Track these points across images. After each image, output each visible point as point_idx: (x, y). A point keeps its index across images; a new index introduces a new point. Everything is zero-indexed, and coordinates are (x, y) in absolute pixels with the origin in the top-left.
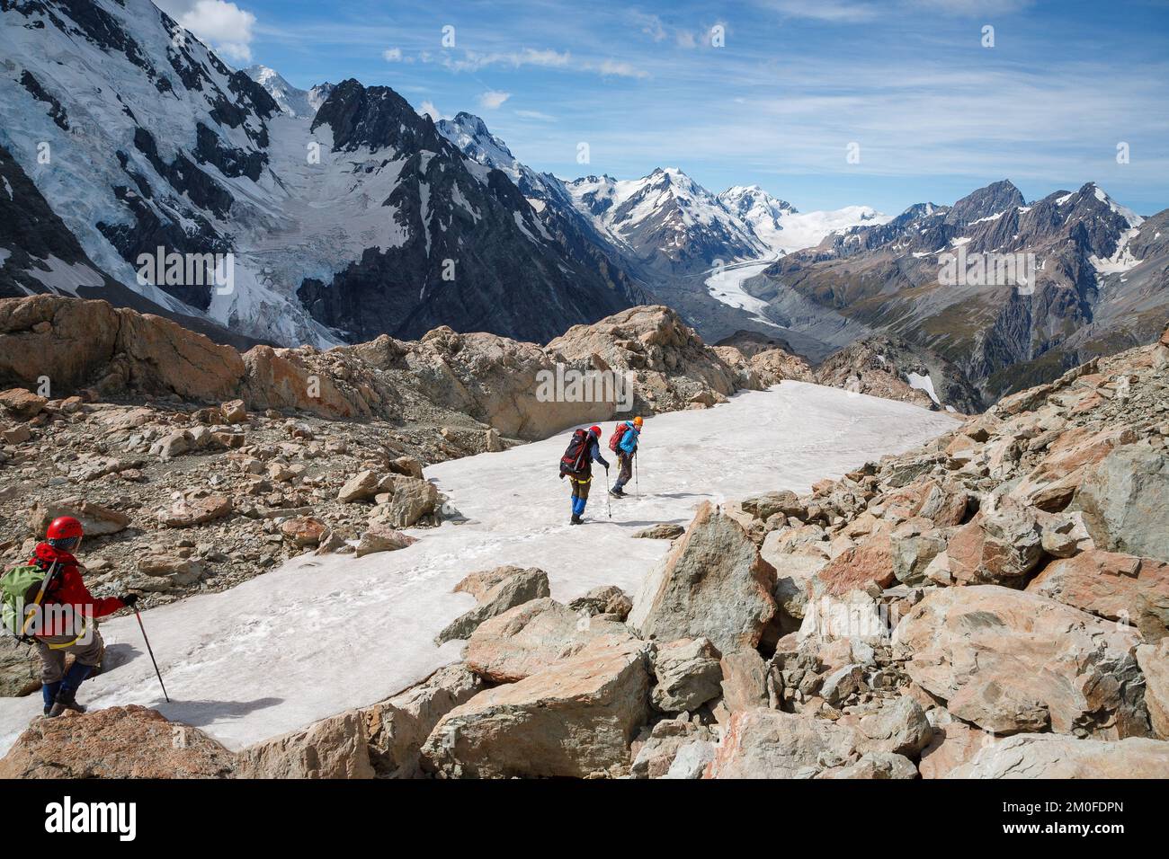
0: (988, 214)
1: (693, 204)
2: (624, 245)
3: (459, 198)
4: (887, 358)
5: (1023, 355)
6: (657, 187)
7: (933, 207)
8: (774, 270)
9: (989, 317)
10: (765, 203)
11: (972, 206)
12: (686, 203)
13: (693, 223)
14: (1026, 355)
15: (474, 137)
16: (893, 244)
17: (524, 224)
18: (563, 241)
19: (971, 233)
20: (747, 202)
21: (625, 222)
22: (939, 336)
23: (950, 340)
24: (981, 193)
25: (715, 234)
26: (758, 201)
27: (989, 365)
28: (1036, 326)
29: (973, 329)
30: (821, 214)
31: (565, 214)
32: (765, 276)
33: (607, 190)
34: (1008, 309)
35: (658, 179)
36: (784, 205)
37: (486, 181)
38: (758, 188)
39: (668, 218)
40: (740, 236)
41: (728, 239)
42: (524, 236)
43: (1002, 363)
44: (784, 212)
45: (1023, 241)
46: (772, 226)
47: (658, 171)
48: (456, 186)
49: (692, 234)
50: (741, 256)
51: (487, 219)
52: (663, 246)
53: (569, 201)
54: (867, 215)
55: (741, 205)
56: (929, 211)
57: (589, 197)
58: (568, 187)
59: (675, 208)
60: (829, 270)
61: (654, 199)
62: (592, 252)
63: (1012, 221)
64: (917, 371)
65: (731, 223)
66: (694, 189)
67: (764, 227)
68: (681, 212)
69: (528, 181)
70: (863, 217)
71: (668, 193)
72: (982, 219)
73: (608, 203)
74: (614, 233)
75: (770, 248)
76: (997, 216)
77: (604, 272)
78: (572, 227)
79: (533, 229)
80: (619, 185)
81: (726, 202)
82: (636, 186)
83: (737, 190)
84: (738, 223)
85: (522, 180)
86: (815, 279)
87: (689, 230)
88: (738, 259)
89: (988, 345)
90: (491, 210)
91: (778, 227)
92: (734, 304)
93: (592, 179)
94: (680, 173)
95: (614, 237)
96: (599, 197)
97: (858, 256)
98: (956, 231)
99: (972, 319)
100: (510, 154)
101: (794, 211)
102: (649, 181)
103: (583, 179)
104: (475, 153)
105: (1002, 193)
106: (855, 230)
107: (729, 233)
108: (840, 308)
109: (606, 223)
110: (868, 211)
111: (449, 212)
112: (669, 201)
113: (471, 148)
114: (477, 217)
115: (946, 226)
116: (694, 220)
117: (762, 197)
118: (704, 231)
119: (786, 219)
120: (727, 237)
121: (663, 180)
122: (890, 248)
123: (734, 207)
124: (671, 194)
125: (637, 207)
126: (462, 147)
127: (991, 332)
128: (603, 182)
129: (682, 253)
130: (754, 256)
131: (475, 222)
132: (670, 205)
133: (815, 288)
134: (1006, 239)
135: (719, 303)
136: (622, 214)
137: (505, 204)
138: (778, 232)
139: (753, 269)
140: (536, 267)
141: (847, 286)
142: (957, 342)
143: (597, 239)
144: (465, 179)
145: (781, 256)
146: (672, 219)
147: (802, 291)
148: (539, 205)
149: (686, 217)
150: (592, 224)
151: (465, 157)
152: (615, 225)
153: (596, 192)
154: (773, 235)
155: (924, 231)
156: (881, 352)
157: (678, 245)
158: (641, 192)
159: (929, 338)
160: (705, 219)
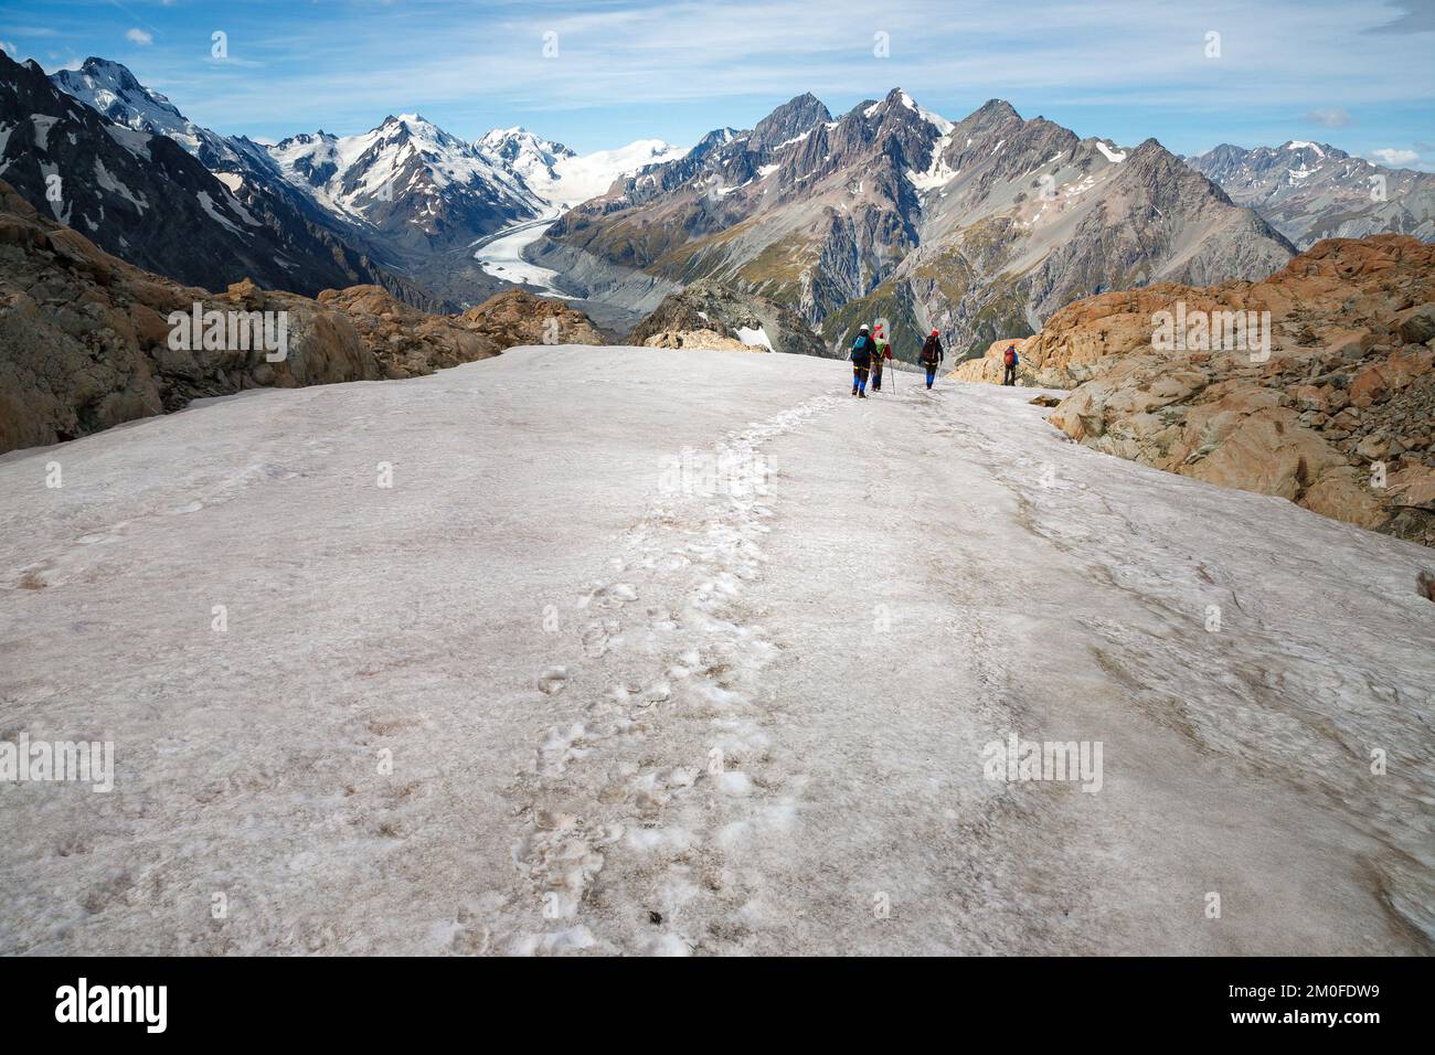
0: (794, 134)
1: (443, 158)
2: (361, 221)
3: (108, 181)
4: (709, 314)
5: (854, 292)
6: (393, 140)
7: (733, 132)
8: (558, 229)
9: (812, 254)
10: (534, 148)
11: (775, 127)
12: (434, 158)
13: (447, 183)
14: (858, 291)
15: (119, 93)
16: (693, 182)
17: (215, 208)
18: (277, 225)
19: (779, 158)
20: (511, 149)
21: (358, 191)
22: (761, 284)
23: (774, 286)
24: (783, 111)
25: (478, 193)
26: (525, 145)
27: (821, 308)
28: (863, 258)
29: (797, 270)
30: (604, 154)
31: (274, 189)
32: (548, 239)
33: (325, 152)
34: (832, 242)
35: (392, 131)
36: (557, 148)
37: (147, 154)
38: (522, 130)
39: (413, 180)
40: (509, 192)
41: (495, 198)
42: (218, 225)
43: (833, 304)
44: (559, 156)
45: (835, 162)
46: (547, 176)
47: (390, 119)
48: (100, 166)
49: (448, 197)
50: (514, 218)
51: (158, 206)
52: (413, 217)
53: (276, 171)
54: (658, 150)
55: (504, 154)
56: (729, 138)
57: (303, 164)
58: (271, 153)
59: (421, 166)
60: (624, 221)
61: (392, 157)
62: (318, 235)
63: (821, 138)
64: (748, 325)
65: (496, 177)
66: (441, 139)
67: (538, 178)
68: (429, 171)
69: (212, 150)
70: (654, 153)
71: (408, 147)
72: (789, 142)
73: (330, 169)
74: (347, 207)
75: (548, 203)
76: (803, 136)
77: (340, 258)
78: (285, 206)
79: (229, 213)
80: (341, 144)
81: (485, 152)
82: (365, 143)
83: (497, 136)
84: (504, 176)
85: (203, 149)
86: (609, 234)
87: (443, 192)
88: (512, 222)
89: (816, 285)
90: (163, 195)
91: (554, 176)
92: (516, 279)
93: (304, 139)
94: (419, 119)
95: (347, 213)
96: (317, 162)
97: (655, 201)
98: (761, 158)
99: (794, 258)
100: (178, 114)
101: (571, 154)
102: (380, 134)
103: (291, 140)
104: (126, 116)
105: (804, 109)
106: (646, 171)
107: (495, 190)
108: (644, 265)
109: (333, 195)
110: (659, 146)
111: (99, 203)
112: (411, 158)
113: (116, 109)
114: (142, 204)
115: (751, 153)
116: (448, 178)
117: (529, 140)
118: (463, 191)
119: (562, 165)
120: (493, 196)
121: (398, 131)
122: (690, 187)
123: (496, 157)
124: (413, 149)
125: (371, 170)
126: (102, 109)
127: (817, 270)
128: (318, 142)
129: (439, 223)
130: (530, 216)
131: (141, 213)
132: (414, 163)
133: (610, 247)
134: (818, 162)
135: (496, 279)
136: (352, 181)
137: (181, 182)
138: (556, 183)
139: (532, 233)
140: (243, 265)
141: (648, 238)
142: (783, 287)
143: (324, 217)
144: (114, 153)
145: (564, 212)
146: (419, 181)
147: (594, 252)
148: (234, 182)
149: (437, 177)
150: (313, 198)
151: (108, 122)
152: (345, 197)
153: (312, 156)
154: (549, 187)
155: (726, 162)
156: (701, 308)
157: (433, 213)
158: (373, 148)
159: (750, 288)
160: (462, 176)
